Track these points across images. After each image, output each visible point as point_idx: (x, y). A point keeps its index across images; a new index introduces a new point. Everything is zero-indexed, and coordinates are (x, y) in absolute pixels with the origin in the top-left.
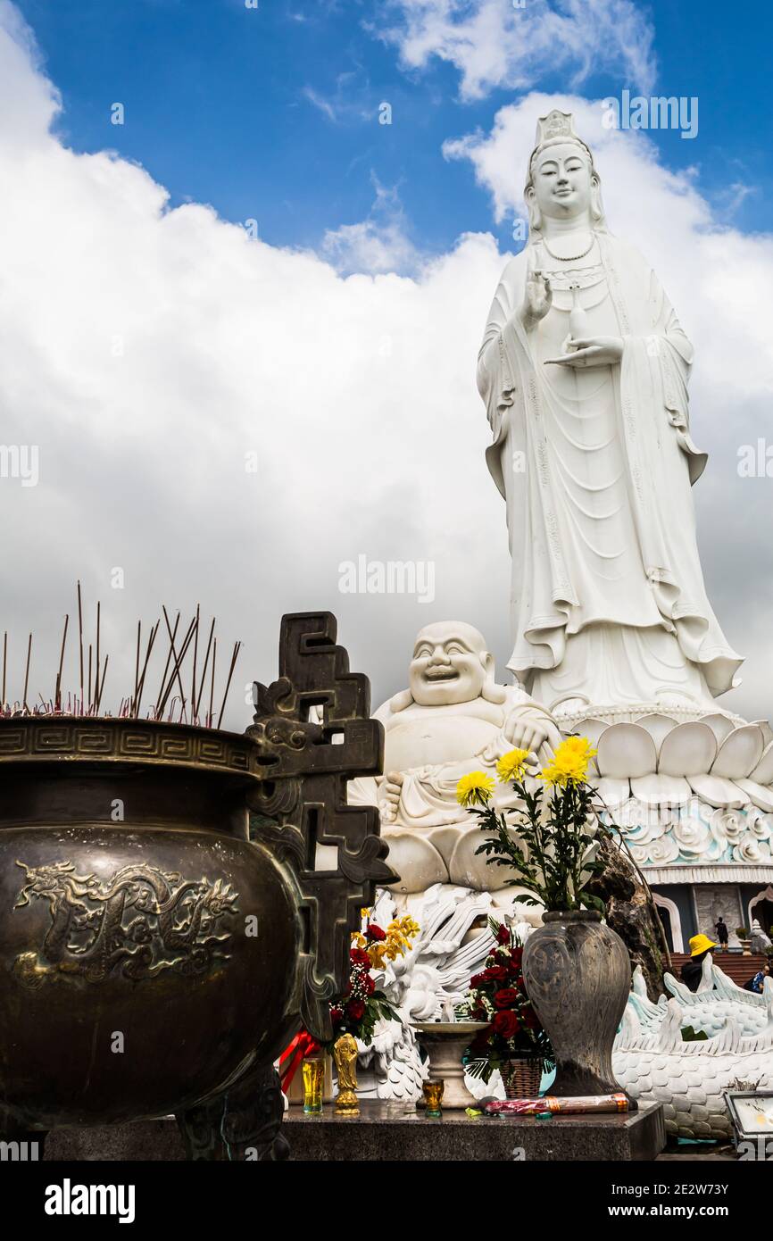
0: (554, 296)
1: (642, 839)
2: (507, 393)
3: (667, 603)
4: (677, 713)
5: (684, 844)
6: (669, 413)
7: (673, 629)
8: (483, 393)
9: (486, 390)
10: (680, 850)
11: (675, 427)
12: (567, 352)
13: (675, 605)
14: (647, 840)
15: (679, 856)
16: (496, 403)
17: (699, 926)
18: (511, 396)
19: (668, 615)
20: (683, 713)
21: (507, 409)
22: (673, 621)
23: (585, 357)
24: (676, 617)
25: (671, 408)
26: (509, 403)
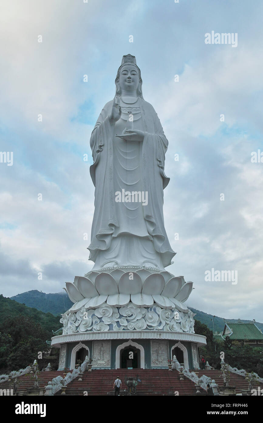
0: (122, 114)
1: (133, 320)
2: (100, 146)
3: (151, 229)
4: (151, 270)
5: (149, 322)
6: (158, 162)
7: (152, 239)
8: (92, 146)
9: (93, 145)
10: (147, 325)
11: (160, 167)
12: (125, 134)
13: (154, 230)
14: (135, 320)
15: (147, 327)
16: (96, 150)
17: (152, 357)
18: (102, 148)
19: (151, 234)
20: (153, 270)
21: (100, 152)
22: (152, 236)
23: (131, 136)
24: (153, 235)
25: (159, 160)
26: (101, 150)
